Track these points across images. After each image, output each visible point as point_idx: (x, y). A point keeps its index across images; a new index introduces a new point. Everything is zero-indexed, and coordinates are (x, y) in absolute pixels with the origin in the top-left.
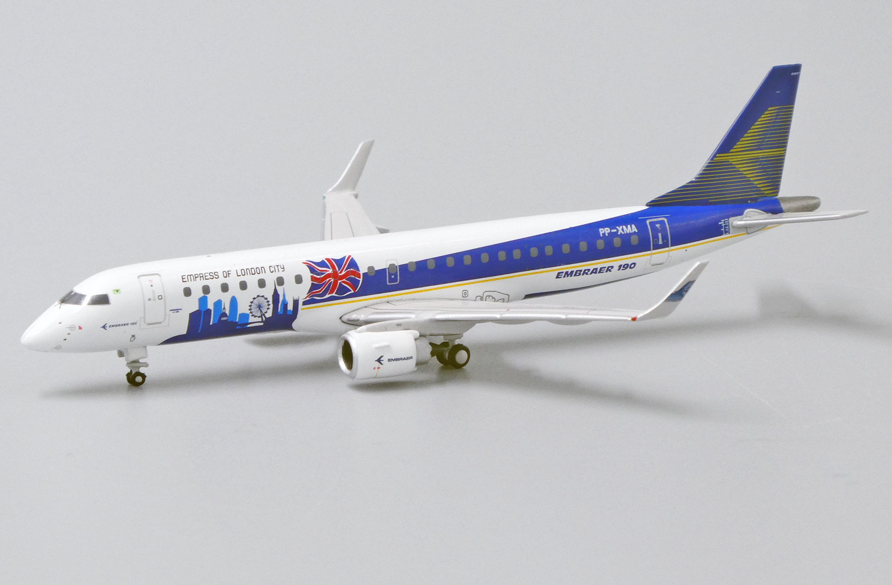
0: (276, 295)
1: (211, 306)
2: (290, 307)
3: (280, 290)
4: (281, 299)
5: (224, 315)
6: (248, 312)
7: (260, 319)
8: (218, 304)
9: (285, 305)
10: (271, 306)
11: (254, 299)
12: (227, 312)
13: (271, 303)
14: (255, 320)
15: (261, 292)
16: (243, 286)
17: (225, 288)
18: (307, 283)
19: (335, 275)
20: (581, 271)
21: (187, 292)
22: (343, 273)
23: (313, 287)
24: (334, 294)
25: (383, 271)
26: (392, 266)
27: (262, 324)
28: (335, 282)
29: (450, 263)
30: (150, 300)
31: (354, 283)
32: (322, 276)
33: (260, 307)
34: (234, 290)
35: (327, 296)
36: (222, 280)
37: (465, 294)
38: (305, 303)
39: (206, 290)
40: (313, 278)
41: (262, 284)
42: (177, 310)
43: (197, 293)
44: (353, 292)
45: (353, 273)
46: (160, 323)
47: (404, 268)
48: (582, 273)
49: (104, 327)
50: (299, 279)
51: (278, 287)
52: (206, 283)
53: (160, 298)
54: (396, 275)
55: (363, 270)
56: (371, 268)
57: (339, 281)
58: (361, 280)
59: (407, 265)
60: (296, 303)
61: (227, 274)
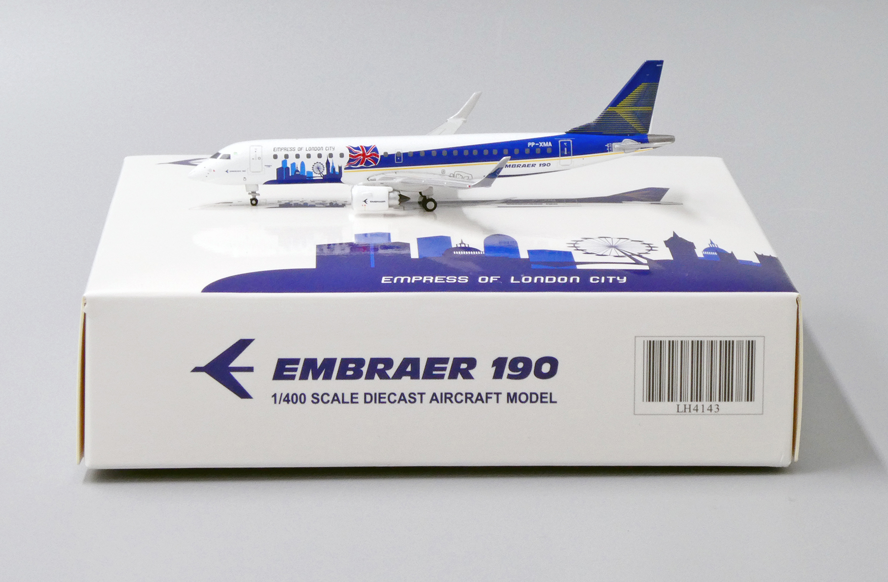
0: (328, 163)
1: (289, 165)
2: (337, 170)
3: (330, 160)
4: (331, 165)
5: (298, 171)
6: (312, 171)
7: (320, 175)
8: (293, 165)
9: (334, 169)
10: (325, 169)
11: (315, 164)
12: (299, 170)
13: (325, 166)
14: (316, 176)
15: (319, 160)
16: (309, 156)
17: (298, 156)
18: (347, 158)
19: (364, 155)
20: (515, 165)
21: (275, 157)
22: (369, 154)
23: (350, 160)
24: (363, 165)
25: (393, 155)
26: (399, 153)
27: (322, 178)
28: (364, 159)
29: (434, 154)
30: (253, 159)
31: (375, 161)
32: (356, 155)
33: (318, 168)
34: (303, 158)
35: (359, 166)
36: (297, 152)
37: (443, 172)
38: (346, 169)
39: (287, 156)
40: (350, 156)
41: (320, 156)
42: (269, 166)
43: (281, 158)
44: (374, 165)
45: (374, 154)
46: (260, 172)
47: (405, 155)
48: (516, 166)
49: (227, 171)
50: (342, 155)
51: (329, 159)
52: (286, 153)
53: (259, 158)
54: (400, 158)
55: (381, 153)
56: (386, 153)
57: (366, 159)
58: (379, 159)
59: (407, 153)
60: (340, 168)
61: (301, 149)
